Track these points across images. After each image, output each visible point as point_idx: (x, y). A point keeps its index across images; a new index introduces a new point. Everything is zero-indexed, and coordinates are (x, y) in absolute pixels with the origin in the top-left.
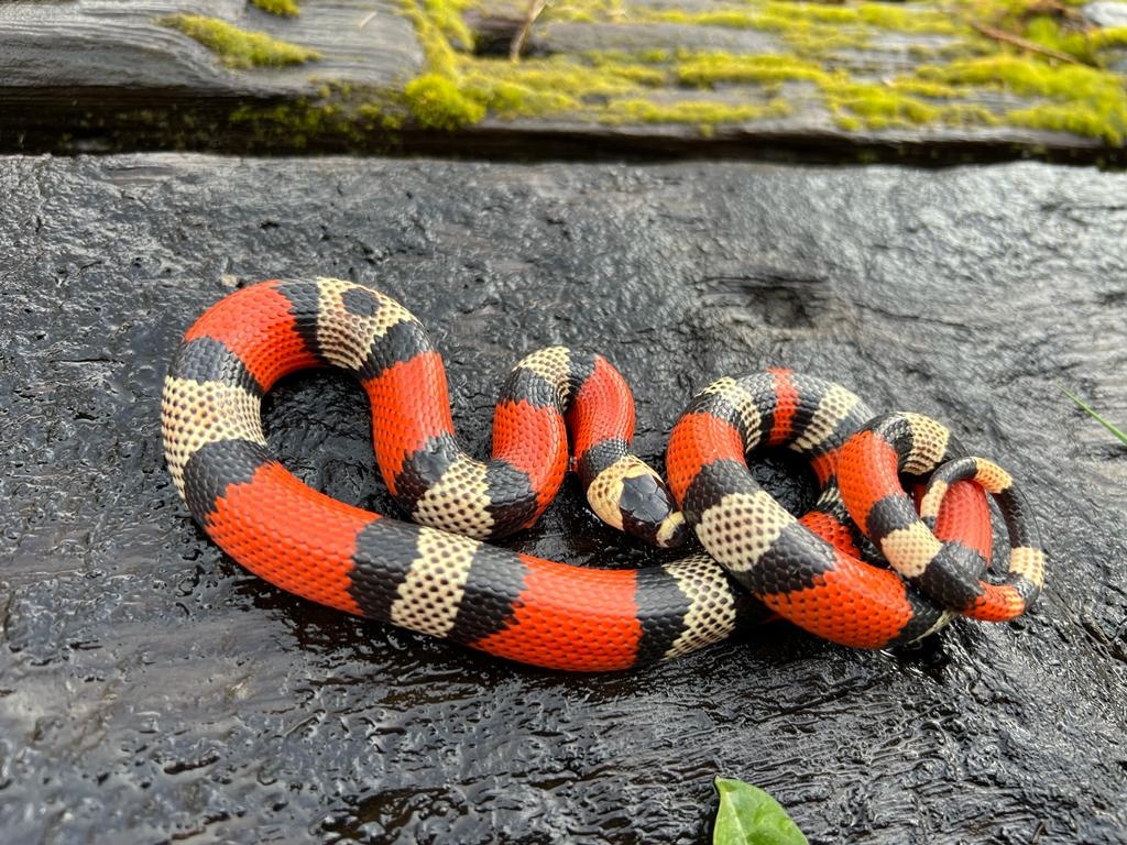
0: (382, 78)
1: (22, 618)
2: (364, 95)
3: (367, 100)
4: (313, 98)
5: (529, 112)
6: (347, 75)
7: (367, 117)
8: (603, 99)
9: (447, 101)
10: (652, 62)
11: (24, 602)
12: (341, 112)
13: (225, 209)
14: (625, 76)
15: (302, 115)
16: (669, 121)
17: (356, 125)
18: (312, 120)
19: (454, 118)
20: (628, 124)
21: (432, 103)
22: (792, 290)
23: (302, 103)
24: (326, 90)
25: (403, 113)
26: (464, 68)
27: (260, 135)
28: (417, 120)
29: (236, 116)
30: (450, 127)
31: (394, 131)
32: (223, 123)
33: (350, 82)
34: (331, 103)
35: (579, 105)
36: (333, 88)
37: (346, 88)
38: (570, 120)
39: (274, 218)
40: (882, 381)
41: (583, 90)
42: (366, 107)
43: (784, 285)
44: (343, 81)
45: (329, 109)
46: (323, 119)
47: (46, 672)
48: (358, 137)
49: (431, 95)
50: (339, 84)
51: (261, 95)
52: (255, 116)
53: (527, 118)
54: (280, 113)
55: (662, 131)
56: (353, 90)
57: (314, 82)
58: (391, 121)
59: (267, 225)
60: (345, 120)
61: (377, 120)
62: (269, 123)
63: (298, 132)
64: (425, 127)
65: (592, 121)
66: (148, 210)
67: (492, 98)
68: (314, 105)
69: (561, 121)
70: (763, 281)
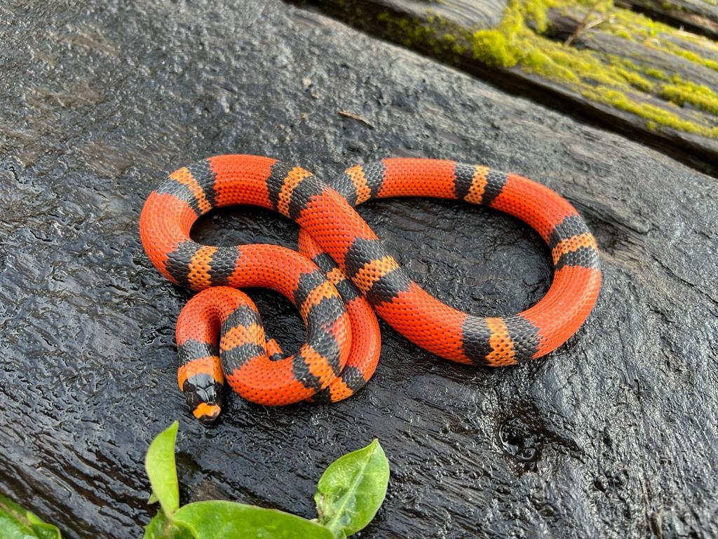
0: (467, 23)
1: (128, 173)
2: (451, 29)
3: (451, 33)
4: (422, 20)
5: (542, 73)
6: (448, 15)
7: (446, 41)
8: (595, 83)
9: (493, 49)
10: (652, 77)
11: (135, 168)
12: (434, 34)
13: (331, 50)
14: (626, 78)
15: (414, 29)
16: (629, 111)
17: (440, 43)
18: (417, 33)
19: (492, 59)
20: (600, 102)
21: (485, 46)
22: (617, 229)
23: (415, 21)
24: (431, 19)
25: (466, 46)
26: (521, 37)
27: (389, 31)
28: (472, 53)
29: (382, 17)
30: (489, 63)
31: (457, 54)
32: (375, 18)
33: (447, 19)
34: (431, 27)
35: (578, 81)
36: (437, 19)
37: (443, 22)
38: (564, 87)
39: (349, 64)
40: (630, 306)
41: (587, 74)
42: (448, 36)
43: (613, 223)
44: (444, 17)
45: (428, 29)
46: (423, 34)
47: (122, 198)
48: (437, 50)
49: (486, 41)
50: (440, 18)
51: (397, 10)
52: (391, 20)
53: (539, 75)
54: (403, 23)
55: (622, 115)
56: (446, 24)
57: (429, 13)
58: (458, 48)
59: (344, 66)
60: (435, 38)
61: (451, 44)
62: (396, 27)
63: (409, 37)
64: (475, 58)
65: (579, 92)
66: (298, 38)
67: (524, 57)
68: (422, 25)
69: (559, 84)
70: (601, 215)
